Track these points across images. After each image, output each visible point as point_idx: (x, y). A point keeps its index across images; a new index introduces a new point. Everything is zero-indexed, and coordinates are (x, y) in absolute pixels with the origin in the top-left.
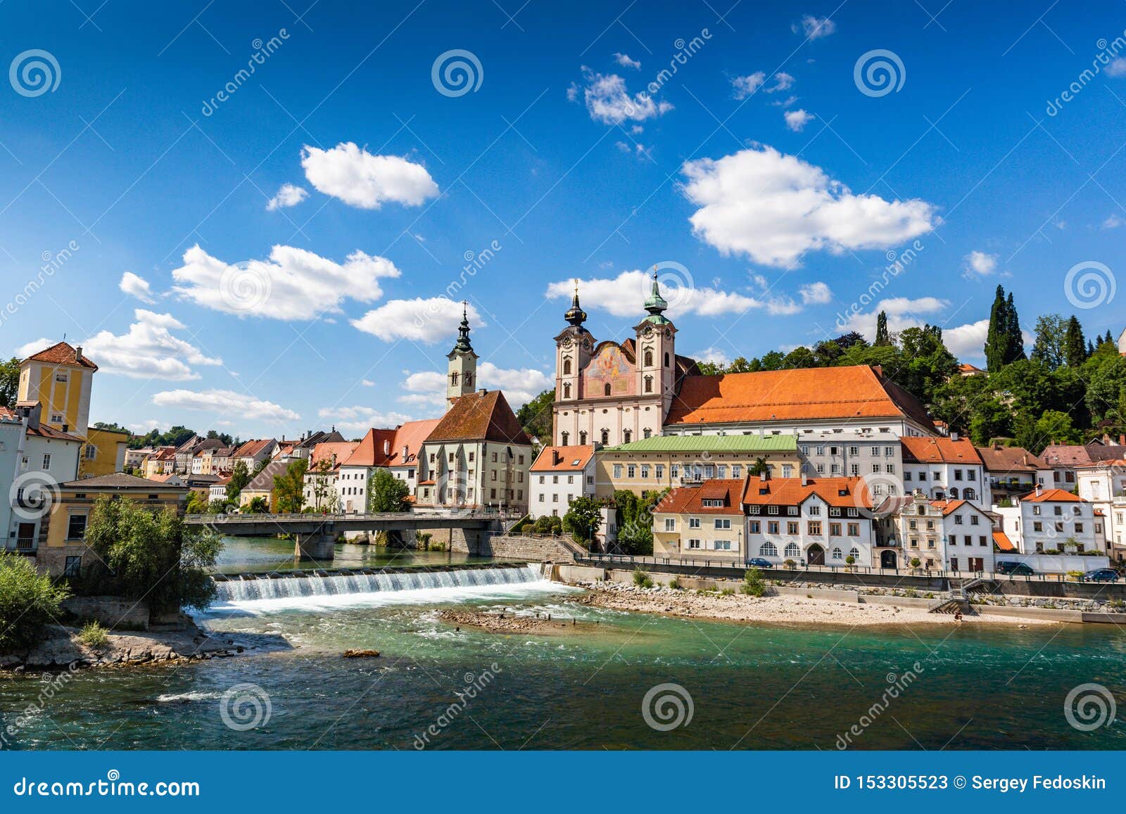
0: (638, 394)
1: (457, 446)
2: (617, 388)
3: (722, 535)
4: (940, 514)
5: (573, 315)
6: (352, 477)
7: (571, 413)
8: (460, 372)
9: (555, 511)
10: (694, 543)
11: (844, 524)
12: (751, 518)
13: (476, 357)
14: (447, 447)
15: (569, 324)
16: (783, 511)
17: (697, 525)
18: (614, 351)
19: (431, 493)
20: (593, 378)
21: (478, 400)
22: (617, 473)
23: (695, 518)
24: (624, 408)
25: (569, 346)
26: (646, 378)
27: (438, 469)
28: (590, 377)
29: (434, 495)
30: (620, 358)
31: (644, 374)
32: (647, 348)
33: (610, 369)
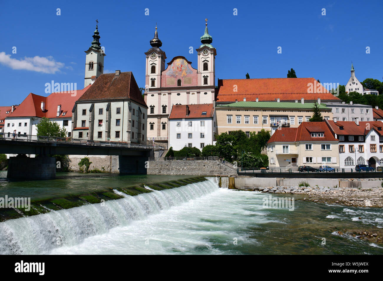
0: (199, 85)
1: (107, 103)
2: (185, 82)
3: (326, 153)
5: (156, 41)
6: (17, 125)
7: (156, 95)
8: (95, 62)
9: (189, 144)
10: (309, 159)
12: (340, 144)
14: (97, 105)
17: (310, 148)
18: (183, 62)
19: (84, 135)
20: (170, 76)
21: (116, 77)
22: (230, 121)
23: (308, 144)
24: (191, 93)
25: (154, 58)
26: (204, 77)
27: (91, 119)
28: (168, 76)
29: (87, 136)
30: (187, 66)
31: (203, 75)
32: (204, 61)
33: (181, 72)
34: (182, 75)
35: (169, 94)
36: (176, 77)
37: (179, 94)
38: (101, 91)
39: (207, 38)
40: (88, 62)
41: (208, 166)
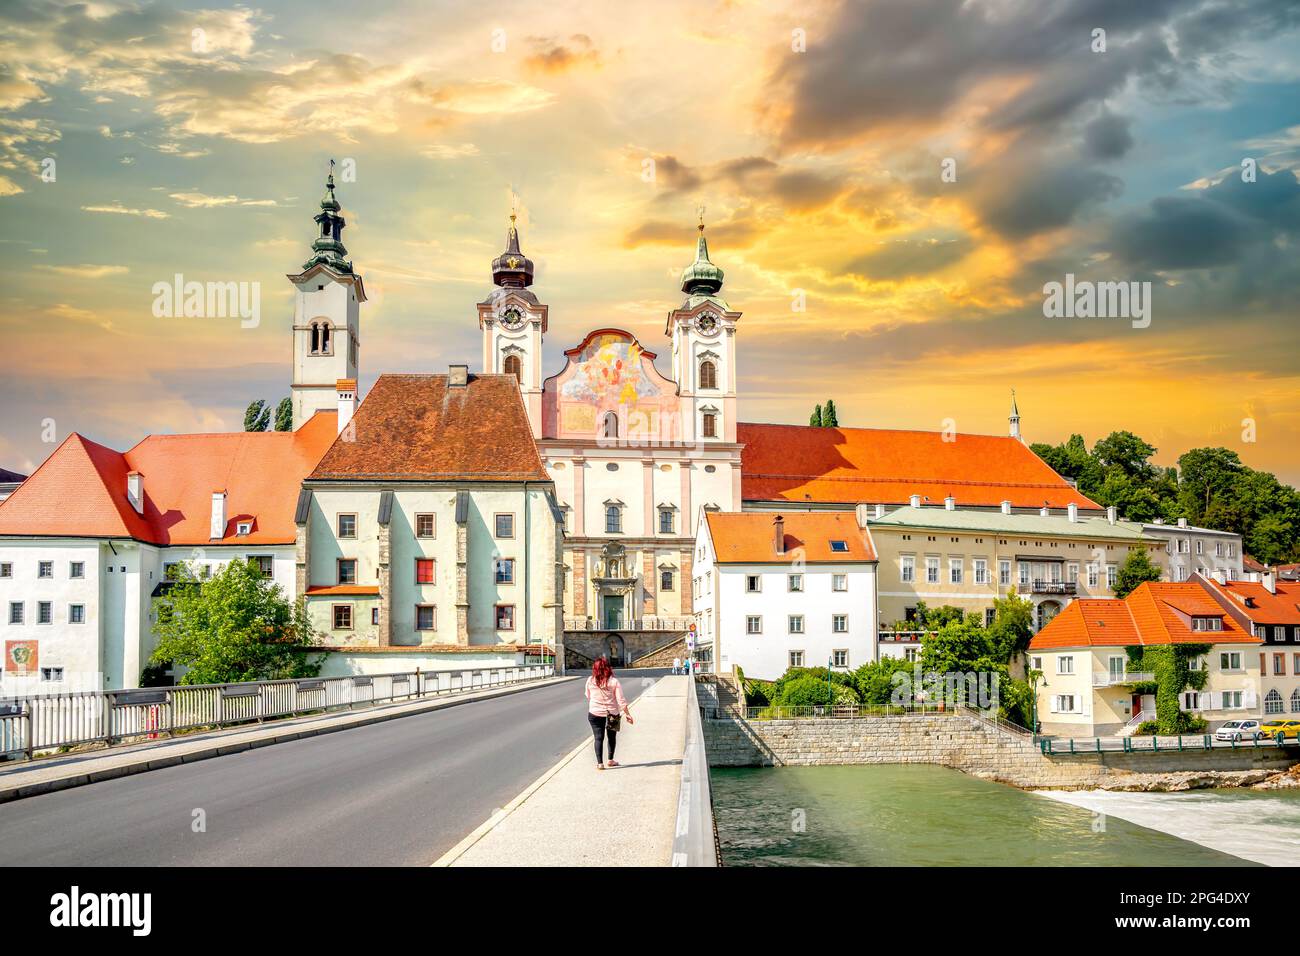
5: (519, 265)
6: (26, 570)
9: (794, 659)
14: (403, 497)
18: (624, 351)
19: (361, 618)
20: (576, 399)
21: (453, 393)
22: (908, 573)
24: (659, 464)
25: (516, 326)
27: (387, 554)
28: (569, 396)
29: (373, 623)
30: (639, 367)
31: (700, 403)
32: (703, 355)
33: (616, 386)
34: (622, 400)
35: (580, 463)
37: (612, 467)
38: (409, 443)
39: (708, 274)
40: (305, 319)
41: (938, 734)
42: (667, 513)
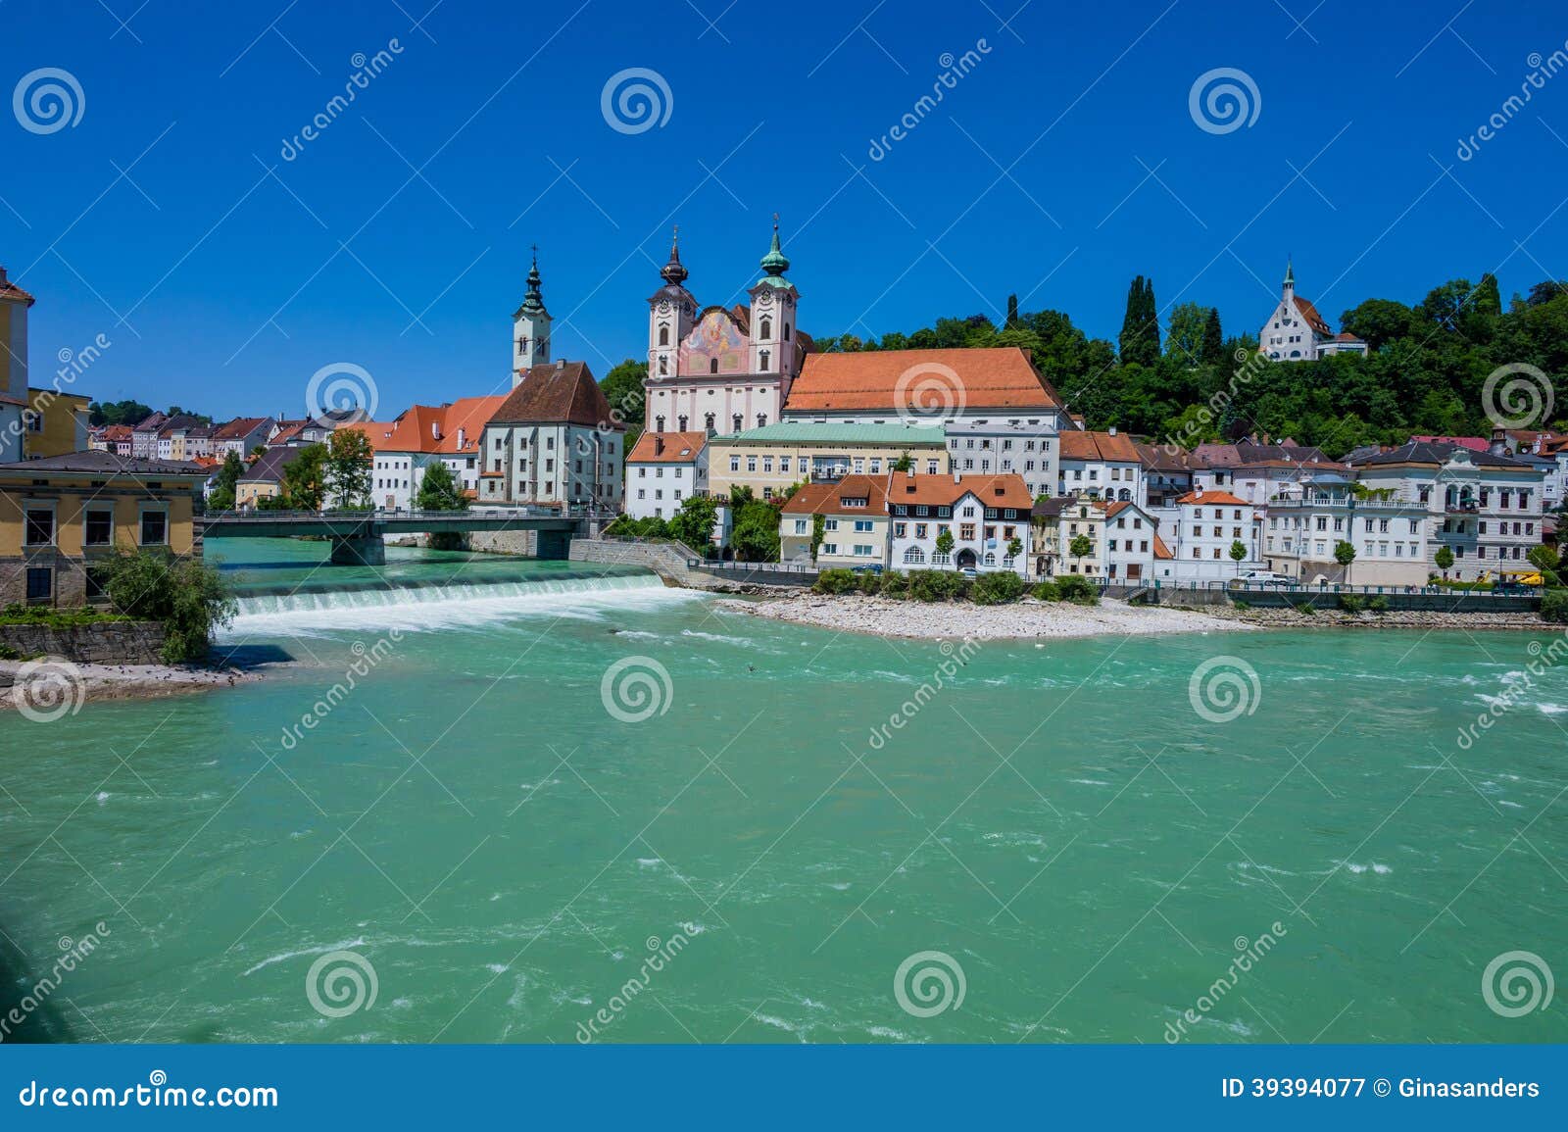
0: (751, 372)
1: (532, 428)
2: (726, 365)
3: (864, 539)
4: (1103, 516)
6: (392, 465)
7: (668, 393)
8: (530, 336)
9: (659, 510)
10: (830, 548)
11: (1000, 527)
12: (896, 521)
13: (550, 319)
14: (516, 431)
15: (665, 282)
16: (933, 512)
17: (834, 528)
18: (722, 319)
19: (498, 487)
20: (696, 351)
21: (556, 374)
22: (735, 467)
23: (832, 520)
24: (734, 390)
25: (666, 310)
26: (761, 353)
27: (508, 457)
28: (691, 350)
29: (502, 490)
30: (730, 327)
31: (759, 349)
32: (763, 317)
33: (718, 342)
34: (720, 349)
35: (693, 391)
36: (707, 354)
37: (711, 392)
38: (529, 402)
39: (771, 262)
40: (517, 337)
42: (738, 420)
